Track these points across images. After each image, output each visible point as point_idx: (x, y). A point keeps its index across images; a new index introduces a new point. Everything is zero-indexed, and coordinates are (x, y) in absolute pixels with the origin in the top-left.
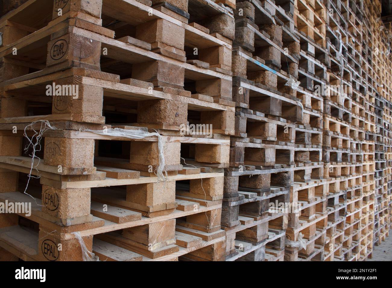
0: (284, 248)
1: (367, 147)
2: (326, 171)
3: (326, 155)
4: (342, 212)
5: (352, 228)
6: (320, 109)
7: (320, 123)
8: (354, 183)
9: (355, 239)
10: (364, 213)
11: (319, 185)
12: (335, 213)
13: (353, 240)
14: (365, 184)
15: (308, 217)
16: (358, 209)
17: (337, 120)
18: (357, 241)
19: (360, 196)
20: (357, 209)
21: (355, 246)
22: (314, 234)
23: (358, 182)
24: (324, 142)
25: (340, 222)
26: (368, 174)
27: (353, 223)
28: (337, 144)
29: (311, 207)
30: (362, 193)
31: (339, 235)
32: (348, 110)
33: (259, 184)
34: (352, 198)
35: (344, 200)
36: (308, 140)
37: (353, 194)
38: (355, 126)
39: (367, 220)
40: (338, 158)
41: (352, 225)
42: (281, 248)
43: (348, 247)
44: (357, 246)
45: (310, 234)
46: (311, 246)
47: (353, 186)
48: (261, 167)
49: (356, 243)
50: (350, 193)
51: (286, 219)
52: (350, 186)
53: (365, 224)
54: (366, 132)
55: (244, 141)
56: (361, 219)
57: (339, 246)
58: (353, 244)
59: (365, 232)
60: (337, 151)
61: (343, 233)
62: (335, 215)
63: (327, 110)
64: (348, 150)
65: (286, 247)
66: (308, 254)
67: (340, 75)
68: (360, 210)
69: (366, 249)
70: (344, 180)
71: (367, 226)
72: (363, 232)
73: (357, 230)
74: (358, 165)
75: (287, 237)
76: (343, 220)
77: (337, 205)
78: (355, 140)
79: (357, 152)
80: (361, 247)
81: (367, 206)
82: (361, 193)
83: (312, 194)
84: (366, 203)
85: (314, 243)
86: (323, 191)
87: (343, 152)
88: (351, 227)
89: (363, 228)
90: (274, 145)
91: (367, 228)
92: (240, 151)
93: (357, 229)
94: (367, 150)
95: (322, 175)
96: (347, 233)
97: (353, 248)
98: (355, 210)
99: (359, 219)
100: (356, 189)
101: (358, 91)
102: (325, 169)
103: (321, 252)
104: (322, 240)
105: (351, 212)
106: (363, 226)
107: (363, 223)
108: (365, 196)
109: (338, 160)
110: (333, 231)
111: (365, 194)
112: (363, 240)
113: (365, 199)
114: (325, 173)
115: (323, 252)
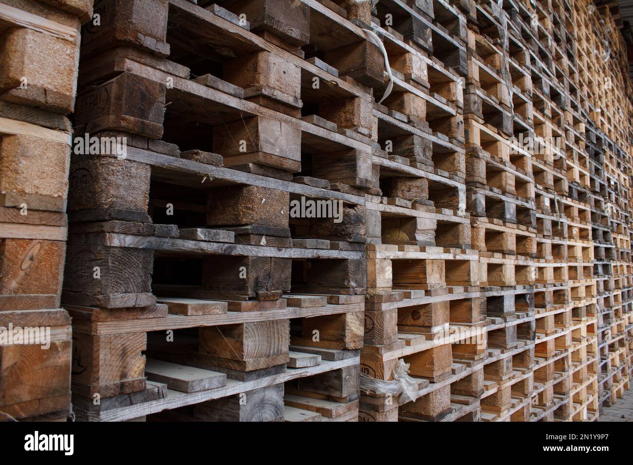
0: (355, 396)
1: (576, 213)
2: (478, 234)
3: (476, 199)
4: (523, 331)
5: (552, 367)
6: (454, 99)
7: (458, 127)
8: (549, 275)
9: (559, 389)
10: (576, 340)
11: (458, 258)
12: (507, 330)
13: (555, 393)
14: (574, 282)
15: (430, 327)
16: (563, 330)
17: (499, 134)
18: (564, 395)
19: (564, 303)
20: (560, 330)
21: (560, 405)
22: (448, 370)
23: (560, 276)
24: (470, 171)
25: (520, 350)
26: (580, 264)
27: (553, 356)
28: (504, 183)
29: (436, 304)
30: (570, 300)
31: (520, 380)
32: (525, 122)
33: (244, 210)
34: (548, 306)
35: (527, 305)
36: (424, 154)
37: (549, 298)
38: (545, 162)
39: (583, 355)
40: (507, 212)
41: (551, 361)
42: (344, 395)
43: (545, 405)
44: (565, 405)
45: (436, 368)
46: (439, 397)
47: (548, 282)
48: (251, 165)
49: (562, 399)
50: (541, 295)
51: (358, 323)
52: (541, 280)
53: (580, 362)
54: (572, 183)
55: (163, 68)
56: (571, 350)
57: (521, 402)
58: (556, 400)
59: (581, 377)
60: (503, 198)
61: (530, 375)
62: (507, 333)
63: (472, 105)
64: (529, 201)
65: (363, 394)
66: (431, 414)
67: (502, 47)
68: (567, 332)
69: (585, 411)
70: (525, 264)
71: (584, 366)
72: (577, 378)
73: (563, 373)
74: (557, 241)
75: (365, 368)
76: (527, 348)
77: (510, 314)
78: (546, 189)
79: (553, 216)
80: (575, 408)
81: (583, 326)
82: (566, 298)
83: (438, 276)
84: (581, 321)
85: (448, 389)
86: (469, 275)
87: (519, 203)
88: (549, 365)
89: (576, 370)
90: (294, 120)
91: (585, 370)
92: (143, 88)
93: (564, 370)
94: (576, 218)
95: (468, 241)
96: (541, 377)
97: (555, 408)
98: (556, 332)
99: (566, 350)
100: (555, 288)
101: (546, 94)
102: (475, 229)
103: (471, 413)
104: (474, 386)
105: (547, 335)
106: (576, 366)
107: (576, 360)
108: (576, 306)
109: (508, 216)
110: (505, 370)
111: (577, 302)
112: (578, 393)
113: (575, 312)
114: (474, 238)
115: (479, 413)
